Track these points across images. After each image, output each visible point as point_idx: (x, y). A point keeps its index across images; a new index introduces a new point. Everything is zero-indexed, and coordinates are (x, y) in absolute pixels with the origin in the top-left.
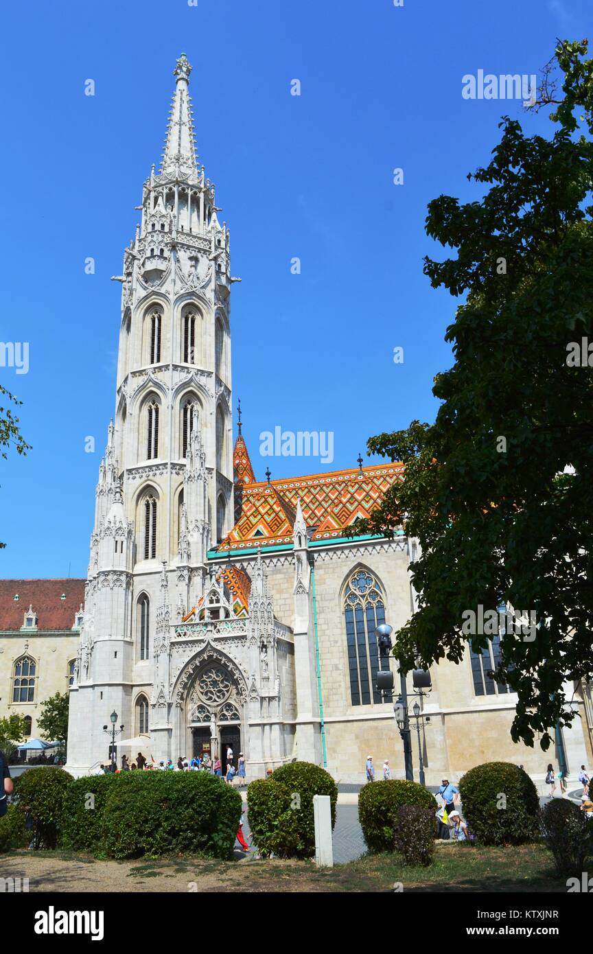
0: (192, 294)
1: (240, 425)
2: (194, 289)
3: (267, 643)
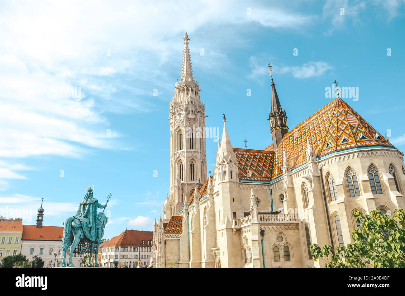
0: (179, 127)
2: (179, 125)
3: (160, 241)
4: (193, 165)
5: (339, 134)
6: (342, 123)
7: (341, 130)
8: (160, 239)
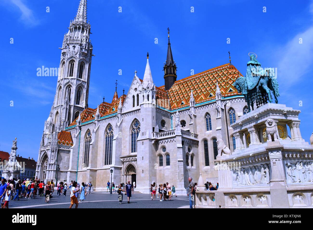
0: (72, 57)
1: (116, 88)
2: (73, 56)
3: (54, 150)
4: (80, 92)
5: (228, 87)
6: (231, 79)
7: (229, 84)
8: (54, 149)
